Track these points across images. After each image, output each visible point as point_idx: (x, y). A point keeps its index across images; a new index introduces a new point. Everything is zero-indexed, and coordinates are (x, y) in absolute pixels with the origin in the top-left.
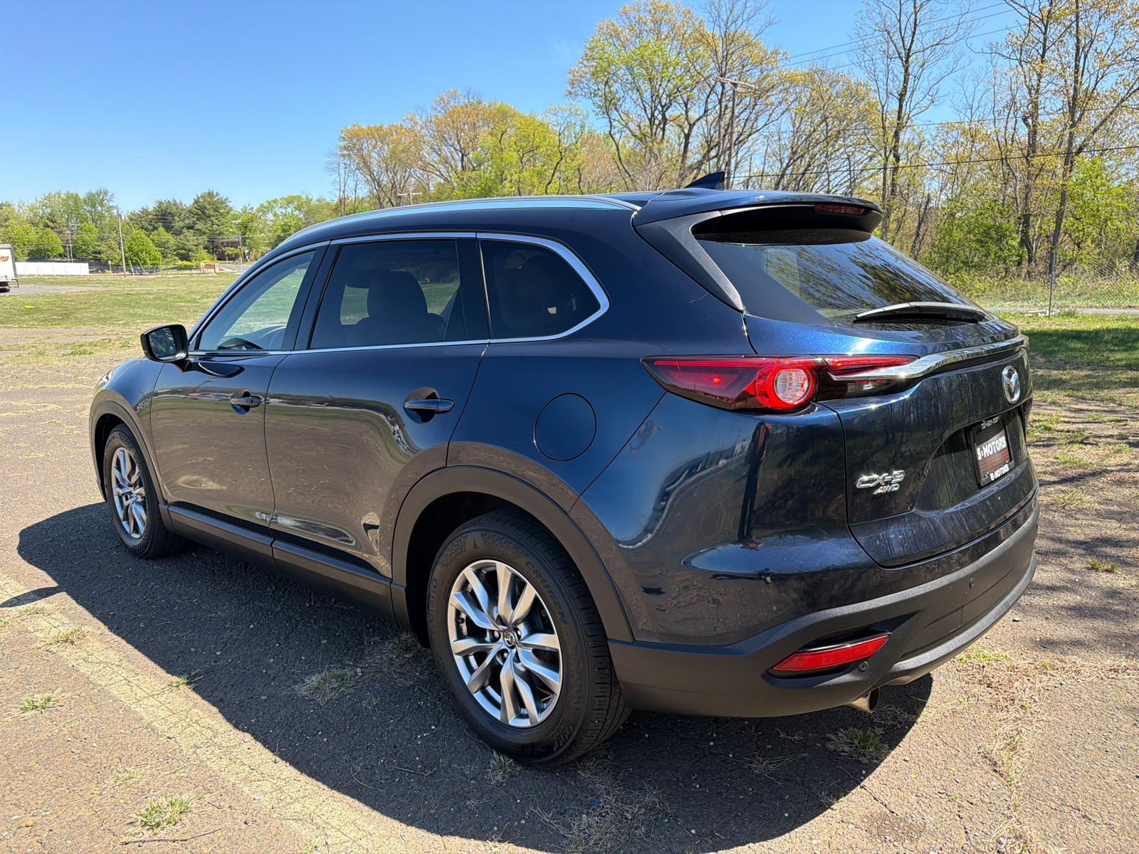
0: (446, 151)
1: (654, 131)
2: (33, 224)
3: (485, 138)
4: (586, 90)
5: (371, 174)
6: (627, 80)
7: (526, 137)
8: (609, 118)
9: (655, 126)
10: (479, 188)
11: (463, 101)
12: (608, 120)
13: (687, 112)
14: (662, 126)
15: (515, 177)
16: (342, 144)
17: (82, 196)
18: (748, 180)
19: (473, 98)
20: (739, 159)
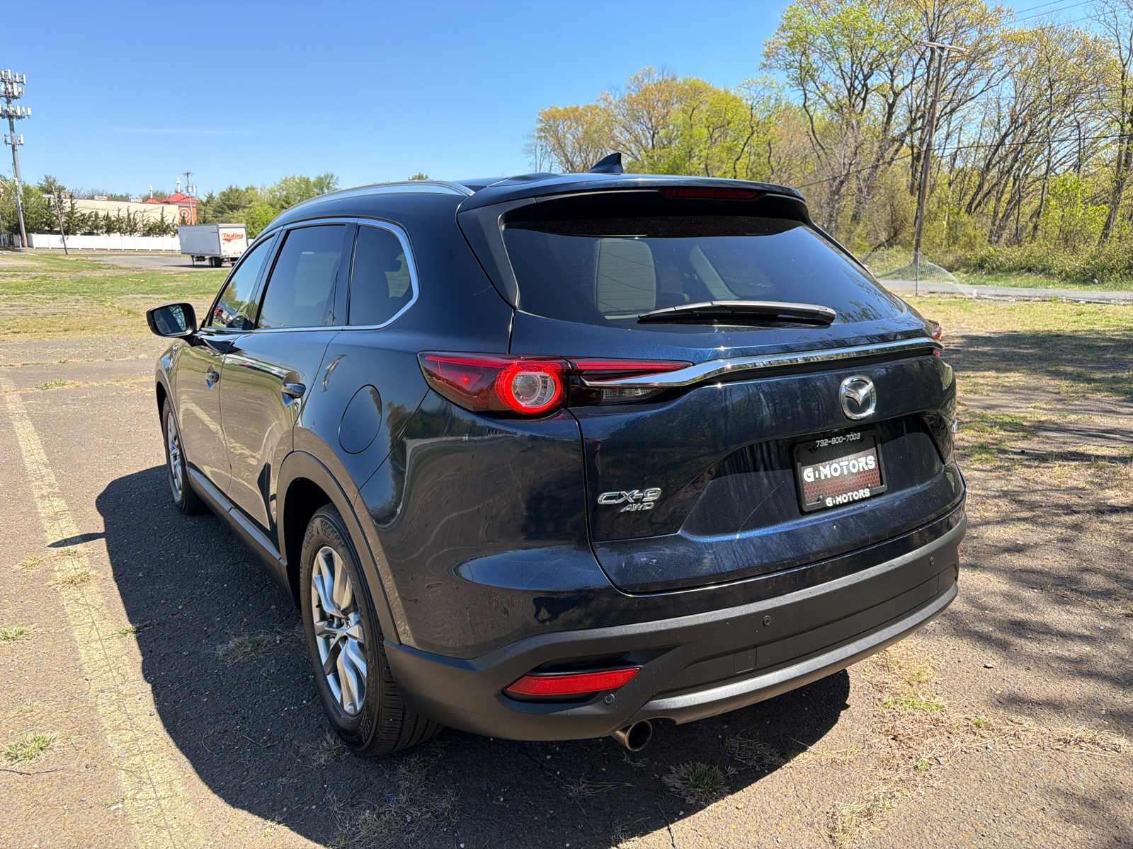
0: (638, 129)
1: (853, 101)
2: (272, 205)
3: (677, 116)
4: (782, 62)
5: (566, 155)
6: (825, 49)
7: (717, 113)
8: (804, 89)
9: (854, 96)
10: (667, 166)
11: (657, 78)
12: (802, 93)
13: (892, 81)
14: (863, 96)
15: (704, 153)
16: (539, 126)
17: (312, 179)
18: (956, 152)
19: (668, 75)
20: (951, 129)
